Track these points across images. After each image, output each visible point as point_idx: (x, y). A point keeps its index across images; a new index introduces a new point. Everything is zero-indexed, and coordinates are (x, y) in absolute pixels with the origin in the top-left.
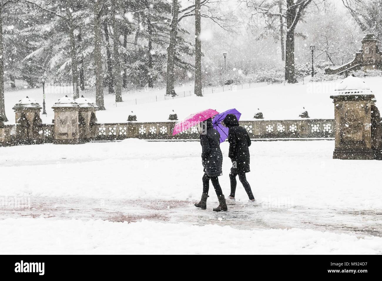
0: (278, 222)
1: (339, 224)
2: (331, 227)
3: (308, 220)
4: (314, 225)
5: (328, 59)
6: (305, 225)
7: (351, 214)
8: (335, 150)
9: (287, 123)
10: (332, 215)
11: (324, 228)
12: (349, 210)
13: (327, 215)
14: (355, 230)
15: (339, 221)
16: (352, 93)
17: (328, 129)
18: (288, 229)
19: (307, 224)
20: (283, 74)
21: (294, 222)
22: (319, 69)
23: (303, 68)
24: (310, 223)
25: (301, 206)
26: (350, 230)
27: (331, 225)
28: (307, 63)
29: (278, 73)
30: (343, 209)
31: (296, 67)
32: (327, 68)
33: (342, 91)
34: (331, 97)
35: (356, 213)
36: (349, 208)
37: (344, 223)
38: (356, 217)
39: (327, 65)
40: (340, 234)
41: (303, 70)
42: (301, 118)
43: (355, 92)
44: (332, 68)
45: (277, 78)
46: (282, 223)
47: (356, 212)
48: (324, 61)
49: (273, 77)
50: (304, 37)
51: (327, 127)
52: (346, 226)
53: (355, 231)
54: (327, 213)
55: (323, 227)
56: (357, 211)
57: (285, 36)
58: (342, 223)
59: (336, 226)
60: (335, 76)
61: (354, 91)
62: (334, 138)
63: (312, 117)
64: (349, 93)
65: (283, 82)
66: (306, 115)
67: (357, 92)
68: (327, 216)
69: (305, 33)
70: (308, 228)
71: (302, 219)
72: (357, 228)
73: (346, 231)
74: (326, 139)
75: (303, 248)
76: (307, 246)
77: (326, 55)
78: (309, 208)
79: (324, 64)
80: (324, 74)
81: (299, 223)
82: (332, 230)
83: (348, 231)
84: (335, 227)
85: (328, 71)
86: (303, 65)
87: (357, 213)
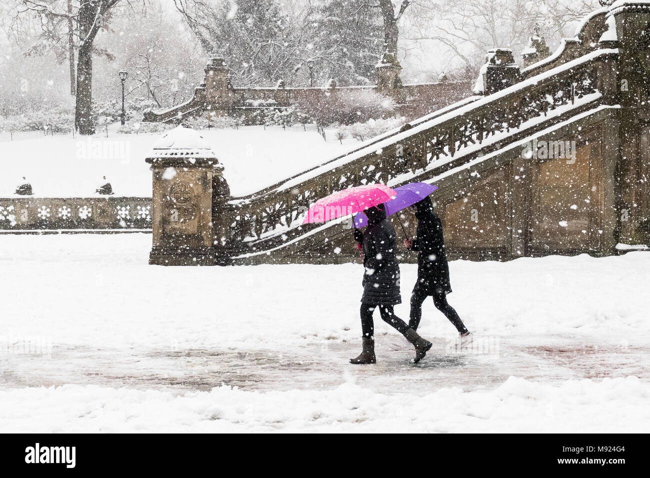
0: (42, 375)
1: (147, 374)
2: (132, 379)
3: (96, 370)
4: (105, 378)
5: (151, 96)
6: (88, 379)
7: (169, 356)
8: (153, 250)
9: (74, 203)
10: (136, 359)
11: (120, 382)
12: (165, 351)
13: (128, 360)
14: (172, 382)
15: (147, 369)
16: (182, 154)
17: (146, 214)
18: (56, 387)
19: (92, 376)
20: (72, 117)
21: (70, 373)
22: (135, 112)
23: (107, 109)
24: (97, 374)
25: (85, 346)
26: (163, 383)
27: (134, 376)
28: (114, 102)
29: (64, 116)
30: (156, 349)
31: (96, 107)
32: (148, 110)
33: (166, 151)
34: (149, 160)
35: (177, 355)
36: (165, 347)
37: (155, 372)
38: (176, 361)
39: (148, 106)
40: (145, 391)
41: (108, 112)
42: (98, 196)
43: (187, 154)
44: (157, 111)
45: (62, 125)
46: (48, 377)
47: (177, 352)
48: (143, 98)
49: (55, 123)
50: (110, 57)
51: (144, 212)
52: (157, 376)
53: (172, 384)
54: (129, 356)
55: (119, 379)
56: (179, 351)
57: (76, 53)
58: (151, 372)
59: (141, 378)
60: (161, 125)
61: (185, 152)
62: (151, 230)
63: (117, 193)
64: (176, 154)
65: (72, 133)
66: (107, 189)
67: (190, 153)
68: (127, 362)
69: (113, 51)
70: (92, 383)
71: (85, 369)
72: (176, 379)
73: (157, 385)
74: (142, 232)
75: (80, 417)
76: (88, 413)
77: (146, 90)
78: (99, 350)
79: (143, 103)
80: (143, 121)
81: (79, 375)
82: (134, 385)
83: (160, 385)
84: (139, 380)
85: (150, 117)
86: (107, 104)
87: (179, 354)
